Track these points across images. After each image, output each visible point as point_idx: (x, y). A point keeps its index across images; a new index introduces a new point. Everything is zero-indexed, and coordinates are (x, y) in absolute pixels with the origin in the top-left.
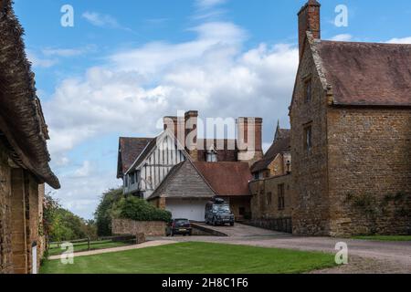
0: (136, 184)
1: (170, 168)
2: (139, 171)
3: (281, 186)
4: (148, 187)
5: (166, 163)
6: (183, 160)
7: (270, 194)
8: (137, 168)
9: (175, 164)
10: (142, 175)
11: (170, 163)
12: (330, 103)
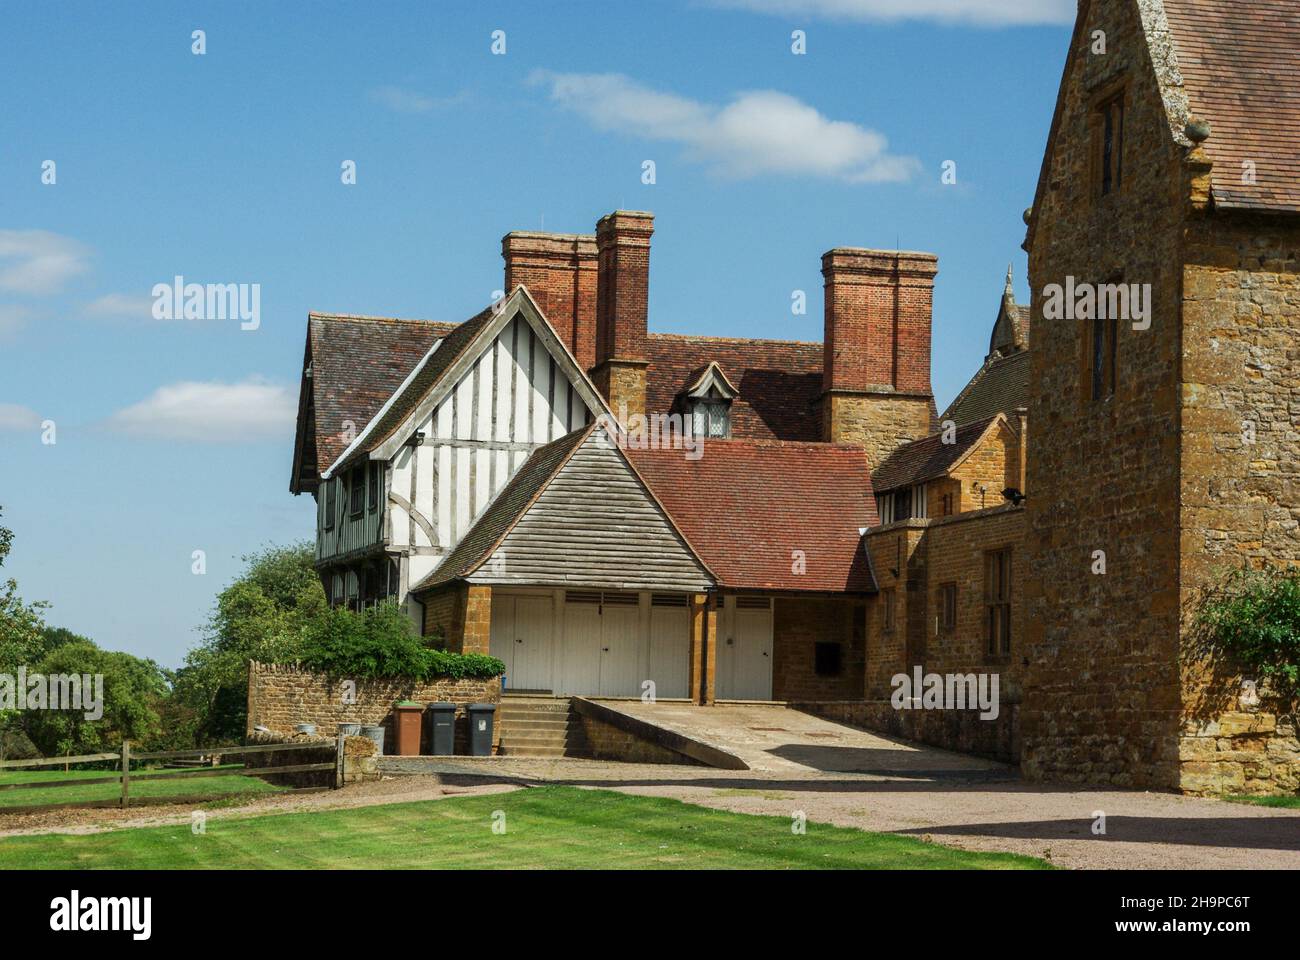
0: (369, 521)
1: (521, 458)
2: (386, 465)
3: (999, 557)
4: (422, 540)
5: (503, 435)
6: (577, 425)
7: (950, 589)
8: (376, 454)
9: (542, 440)
10: (398, 482)
11: (522, 436)
12: (1199, 199)
